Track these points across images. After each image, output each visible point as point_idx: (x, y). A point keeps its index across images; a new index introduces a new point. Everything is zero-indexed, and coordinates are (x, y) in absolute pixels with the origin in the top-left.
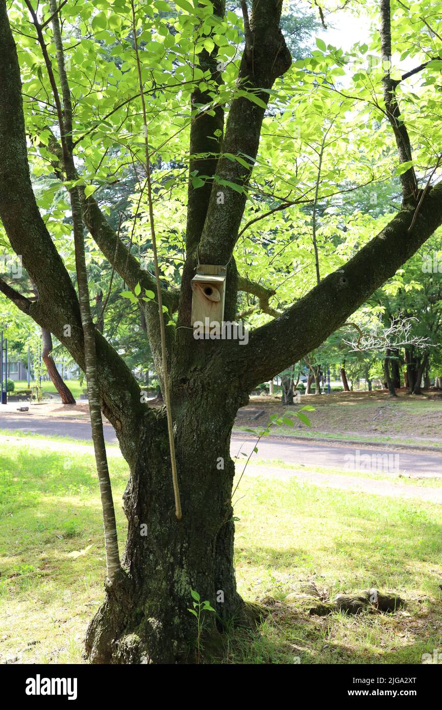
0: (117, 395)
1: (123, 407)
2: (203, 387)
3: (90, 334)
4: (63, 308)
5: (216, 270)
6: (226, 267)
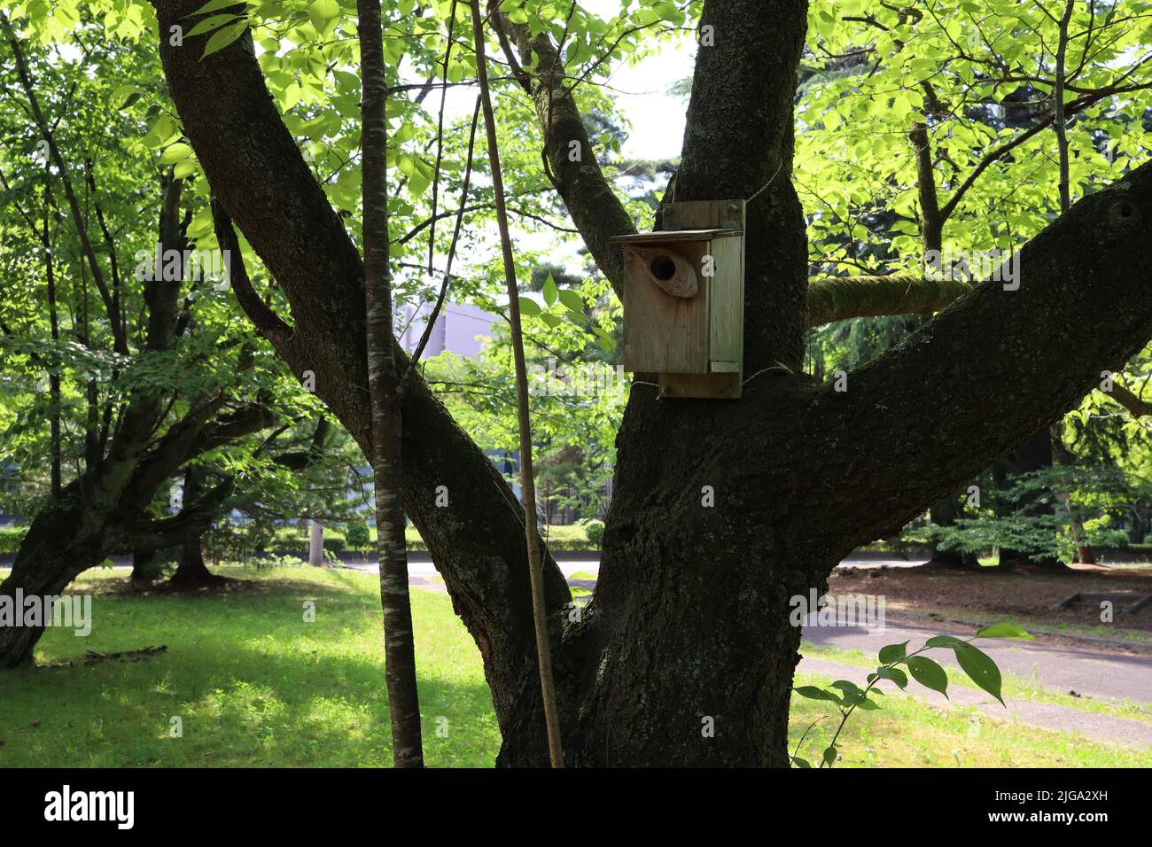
0: (471, 568)
1: (487, 599)
2: (663, 550)
3: (382, 406)
4: (335, 341)
5: (716, 214)
6: (744, 203)
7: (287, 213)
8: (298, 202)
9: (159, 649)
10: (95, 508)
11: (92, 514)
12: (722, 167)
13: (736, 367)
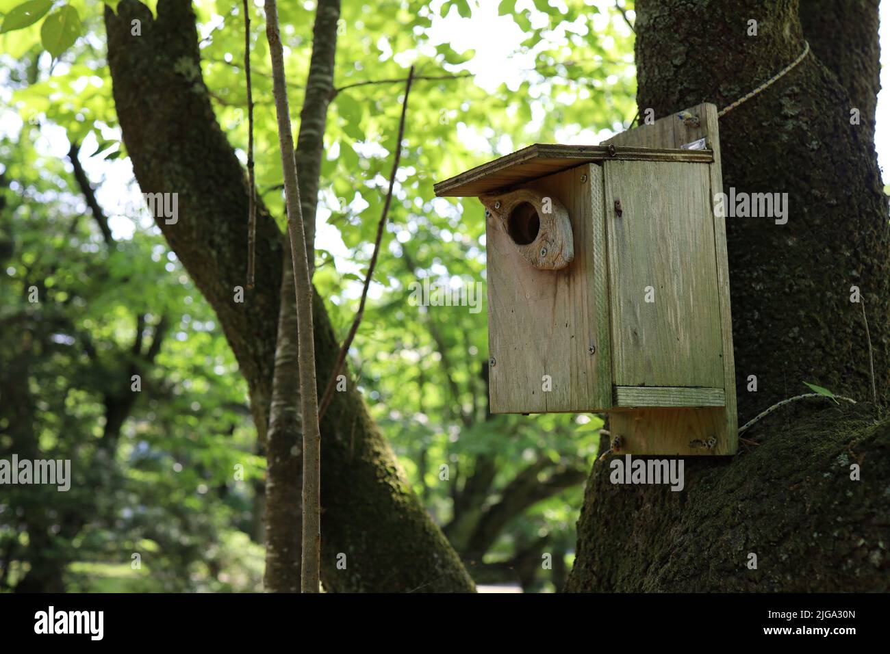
7: (211, 243)
8: (224, 228)
12: (677, 62)
13: (712, 398)
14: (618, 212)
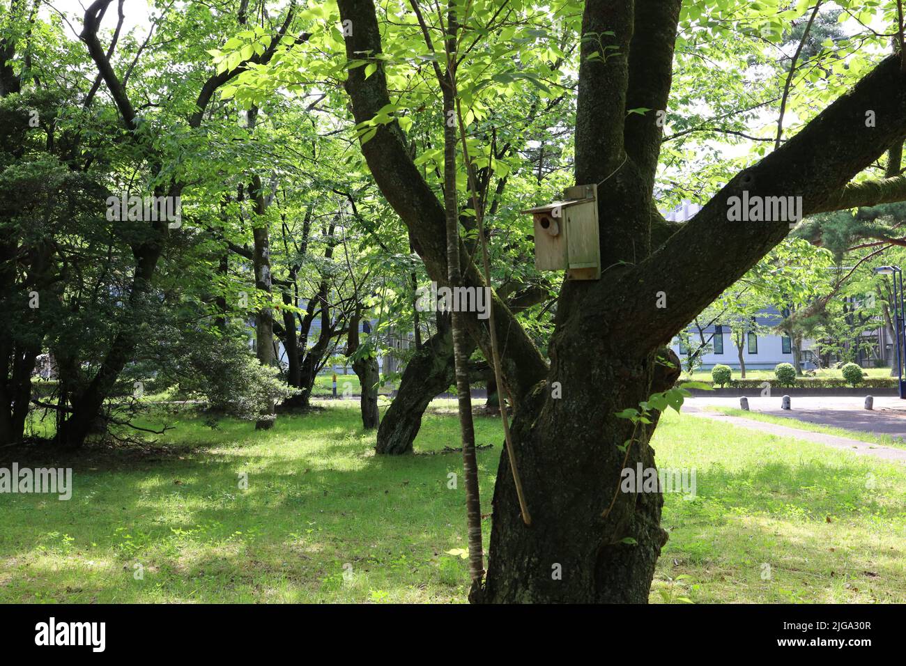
6: (595, 186)
7: (413, 205)
9: (488, 446)
10: (440, 355)
11: (439, 359)
13: (594, 265)
14: (569, 221)
